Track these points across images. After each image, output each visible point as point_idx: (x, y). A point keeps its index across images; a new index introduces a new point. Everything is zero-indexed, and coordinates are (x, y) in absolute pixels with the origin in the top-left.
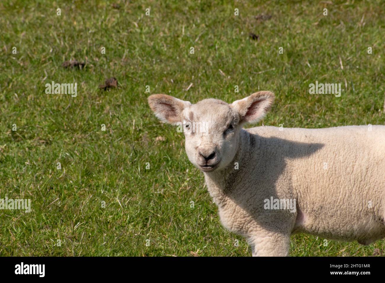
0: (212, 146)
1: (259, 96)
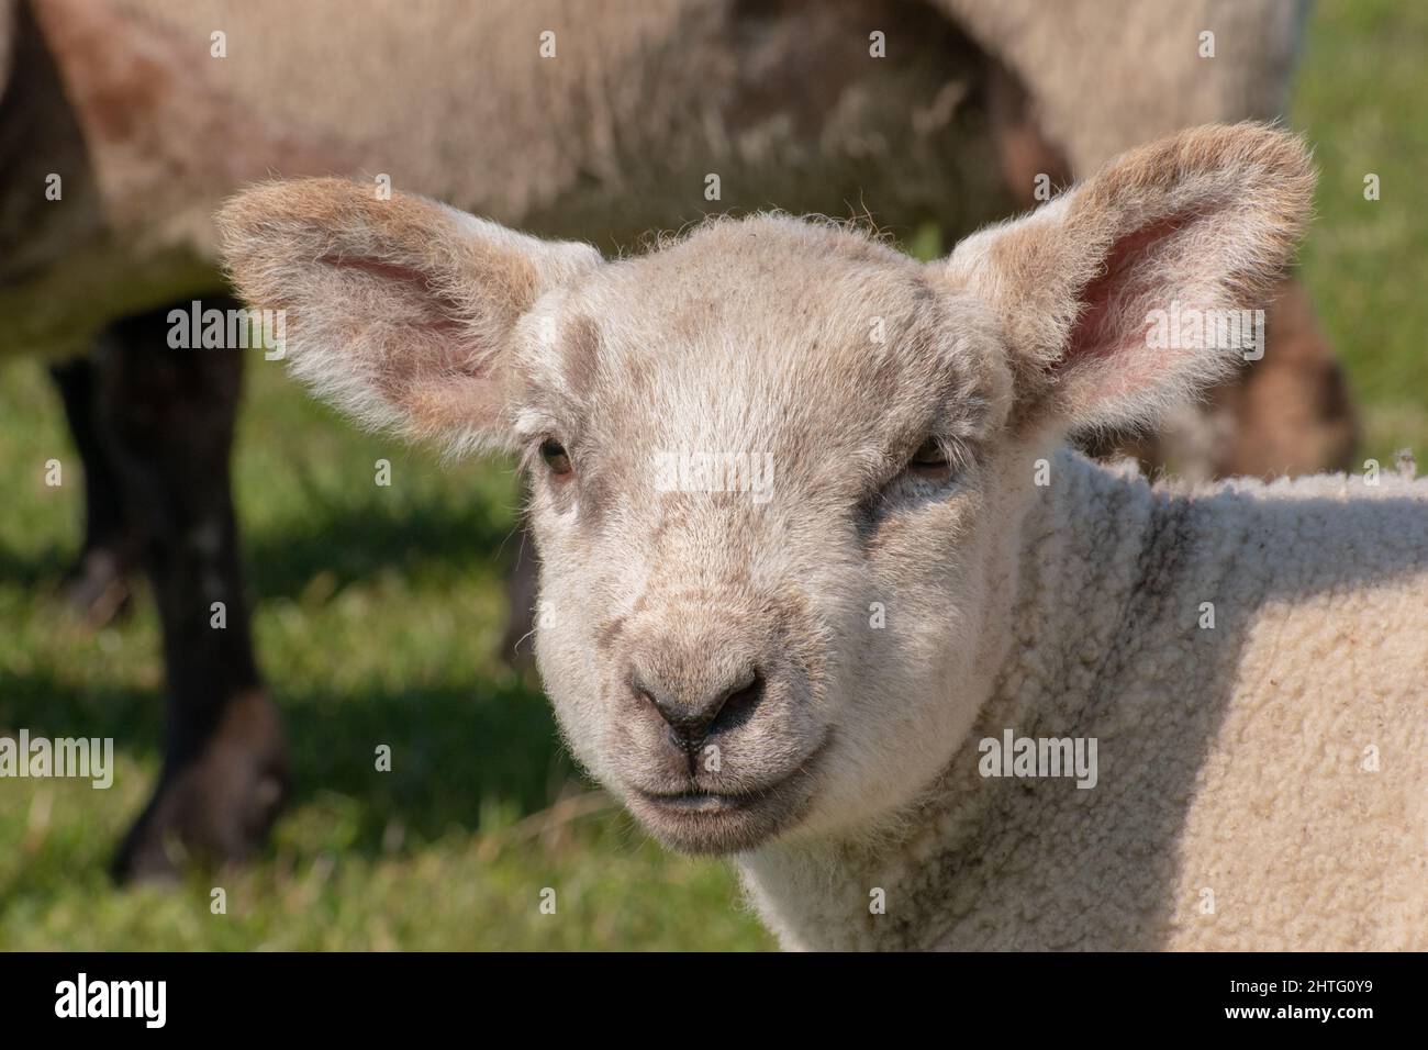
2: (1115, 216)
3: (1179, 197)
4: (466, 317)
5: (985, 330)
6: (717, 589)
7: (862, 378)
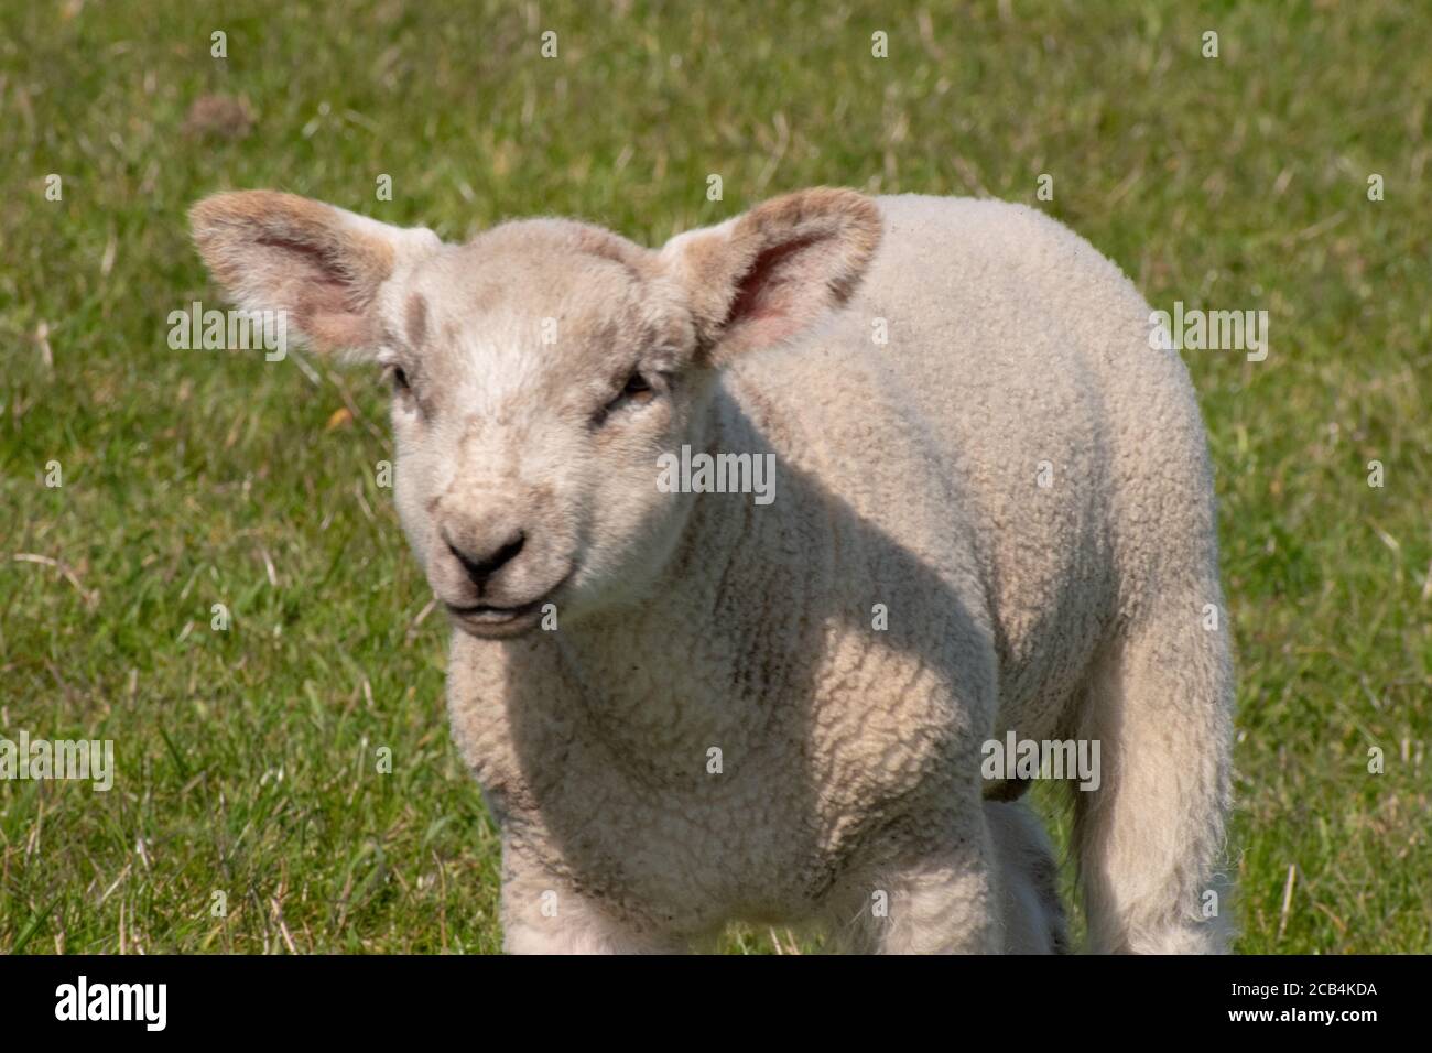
0: (510, 495)
1: (795, 214)
2: (761, 238)
3: (801, 230)
4: (350, 279)
5: (676, 302)
6: (498, 480)
7: (594, 337)
